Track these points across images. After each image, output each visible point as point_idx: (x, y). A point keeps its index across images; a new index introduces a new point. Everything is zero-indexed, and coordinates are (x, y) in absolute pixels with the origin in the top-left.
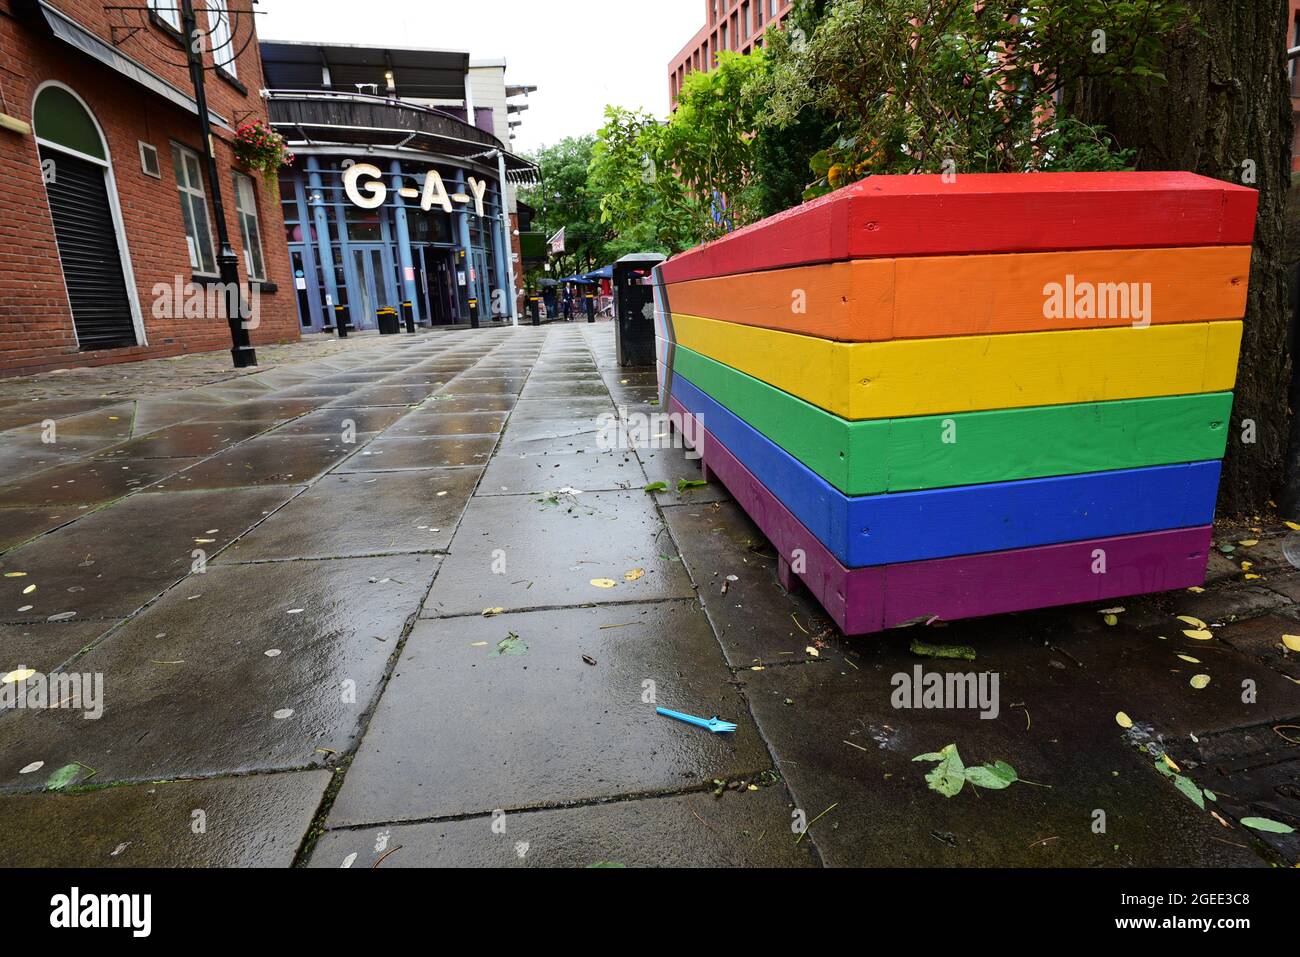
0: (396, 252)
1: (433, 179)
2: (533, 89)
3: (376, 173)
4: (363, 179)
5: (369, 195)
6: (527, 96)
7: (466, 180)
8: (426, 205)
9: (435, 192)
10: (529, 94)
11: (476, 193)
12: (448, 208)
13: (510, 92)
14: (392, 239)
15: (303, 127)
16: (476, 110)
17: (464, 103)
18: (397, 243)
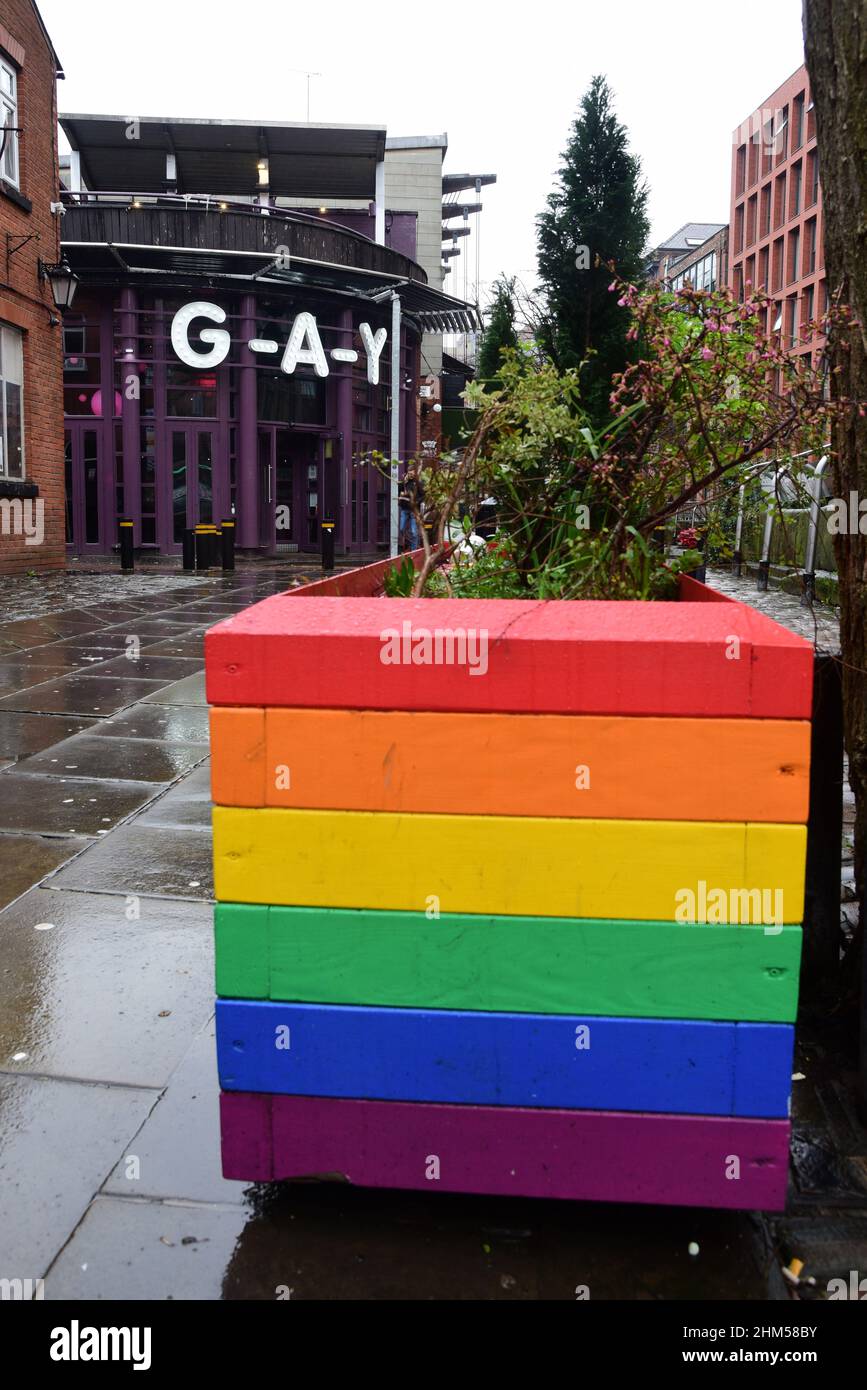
0: (235, 433)
1: (305, 324)
2: (489, 180)
3: (218, 314)
4: (199, 324)
5: (204, 348)
6: (478, 191)
7: (356, 327)
8: (288, 366)
9: (305, 345)
10: (483, 188)
11: (371, 348)
12: (323, 370)
13: (451, 184)
14: (232, 416)
15: (119, 249)
16: (389, 214)
17: (372, 207)
18: (238, 423)
